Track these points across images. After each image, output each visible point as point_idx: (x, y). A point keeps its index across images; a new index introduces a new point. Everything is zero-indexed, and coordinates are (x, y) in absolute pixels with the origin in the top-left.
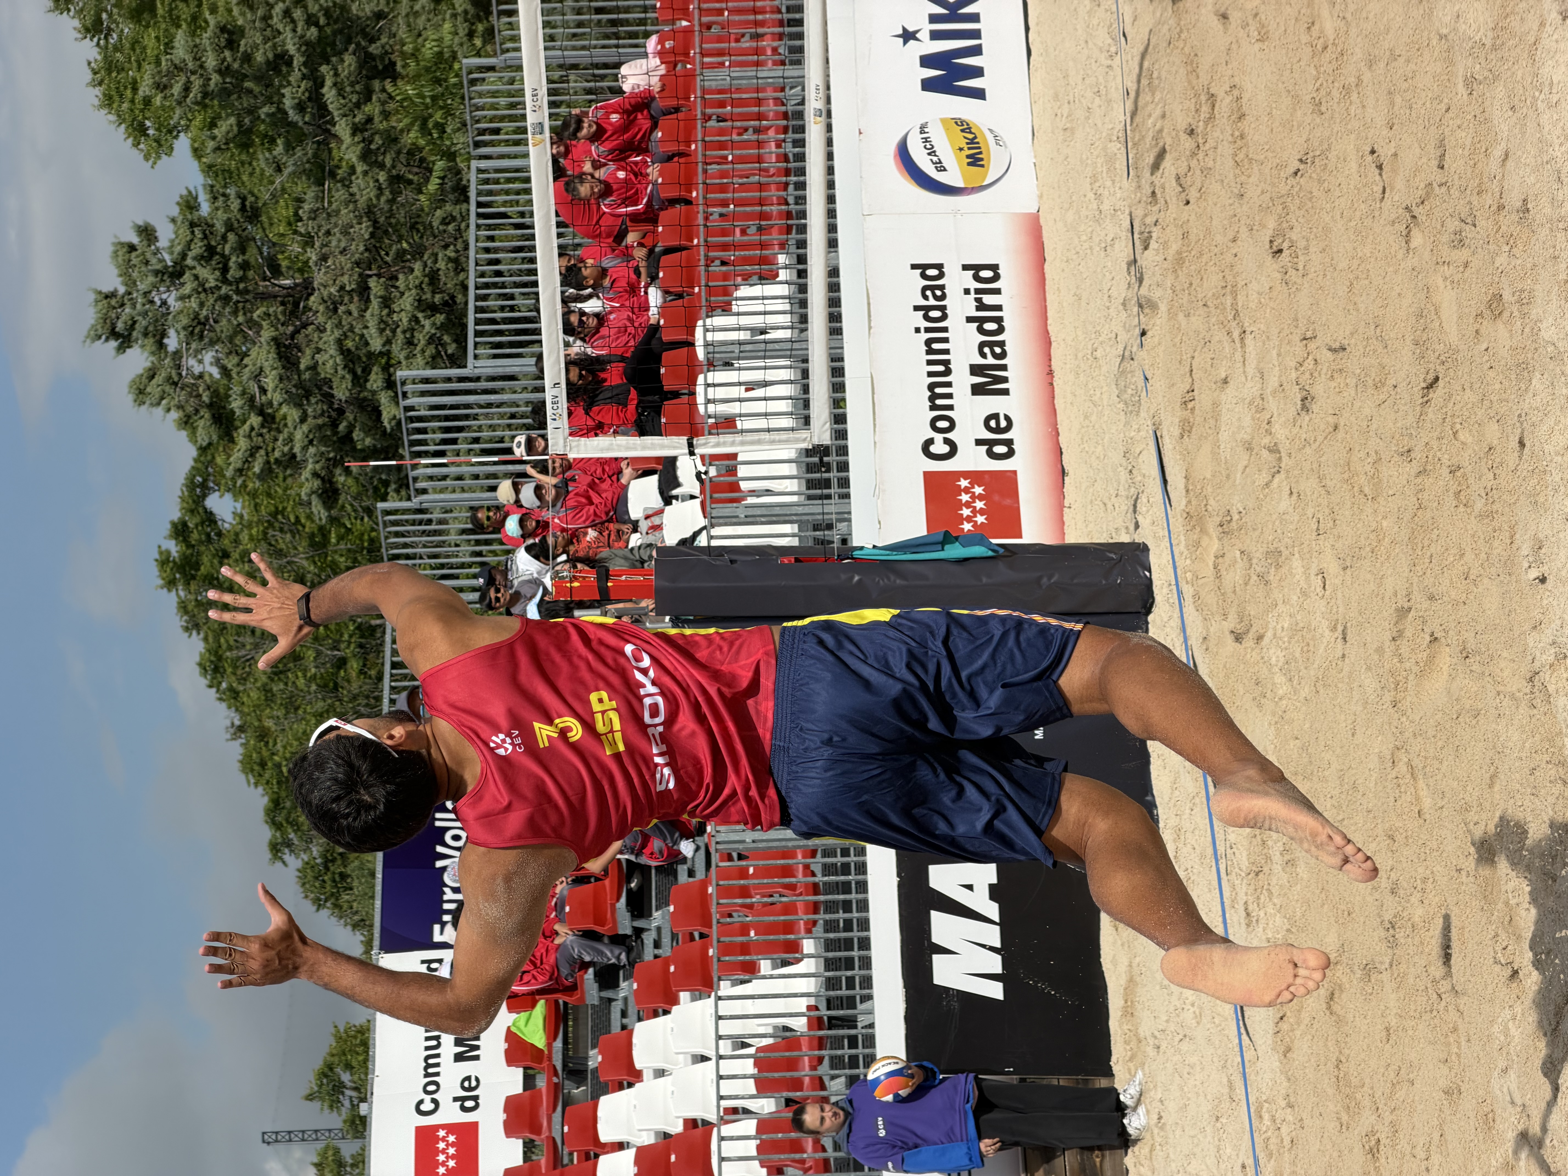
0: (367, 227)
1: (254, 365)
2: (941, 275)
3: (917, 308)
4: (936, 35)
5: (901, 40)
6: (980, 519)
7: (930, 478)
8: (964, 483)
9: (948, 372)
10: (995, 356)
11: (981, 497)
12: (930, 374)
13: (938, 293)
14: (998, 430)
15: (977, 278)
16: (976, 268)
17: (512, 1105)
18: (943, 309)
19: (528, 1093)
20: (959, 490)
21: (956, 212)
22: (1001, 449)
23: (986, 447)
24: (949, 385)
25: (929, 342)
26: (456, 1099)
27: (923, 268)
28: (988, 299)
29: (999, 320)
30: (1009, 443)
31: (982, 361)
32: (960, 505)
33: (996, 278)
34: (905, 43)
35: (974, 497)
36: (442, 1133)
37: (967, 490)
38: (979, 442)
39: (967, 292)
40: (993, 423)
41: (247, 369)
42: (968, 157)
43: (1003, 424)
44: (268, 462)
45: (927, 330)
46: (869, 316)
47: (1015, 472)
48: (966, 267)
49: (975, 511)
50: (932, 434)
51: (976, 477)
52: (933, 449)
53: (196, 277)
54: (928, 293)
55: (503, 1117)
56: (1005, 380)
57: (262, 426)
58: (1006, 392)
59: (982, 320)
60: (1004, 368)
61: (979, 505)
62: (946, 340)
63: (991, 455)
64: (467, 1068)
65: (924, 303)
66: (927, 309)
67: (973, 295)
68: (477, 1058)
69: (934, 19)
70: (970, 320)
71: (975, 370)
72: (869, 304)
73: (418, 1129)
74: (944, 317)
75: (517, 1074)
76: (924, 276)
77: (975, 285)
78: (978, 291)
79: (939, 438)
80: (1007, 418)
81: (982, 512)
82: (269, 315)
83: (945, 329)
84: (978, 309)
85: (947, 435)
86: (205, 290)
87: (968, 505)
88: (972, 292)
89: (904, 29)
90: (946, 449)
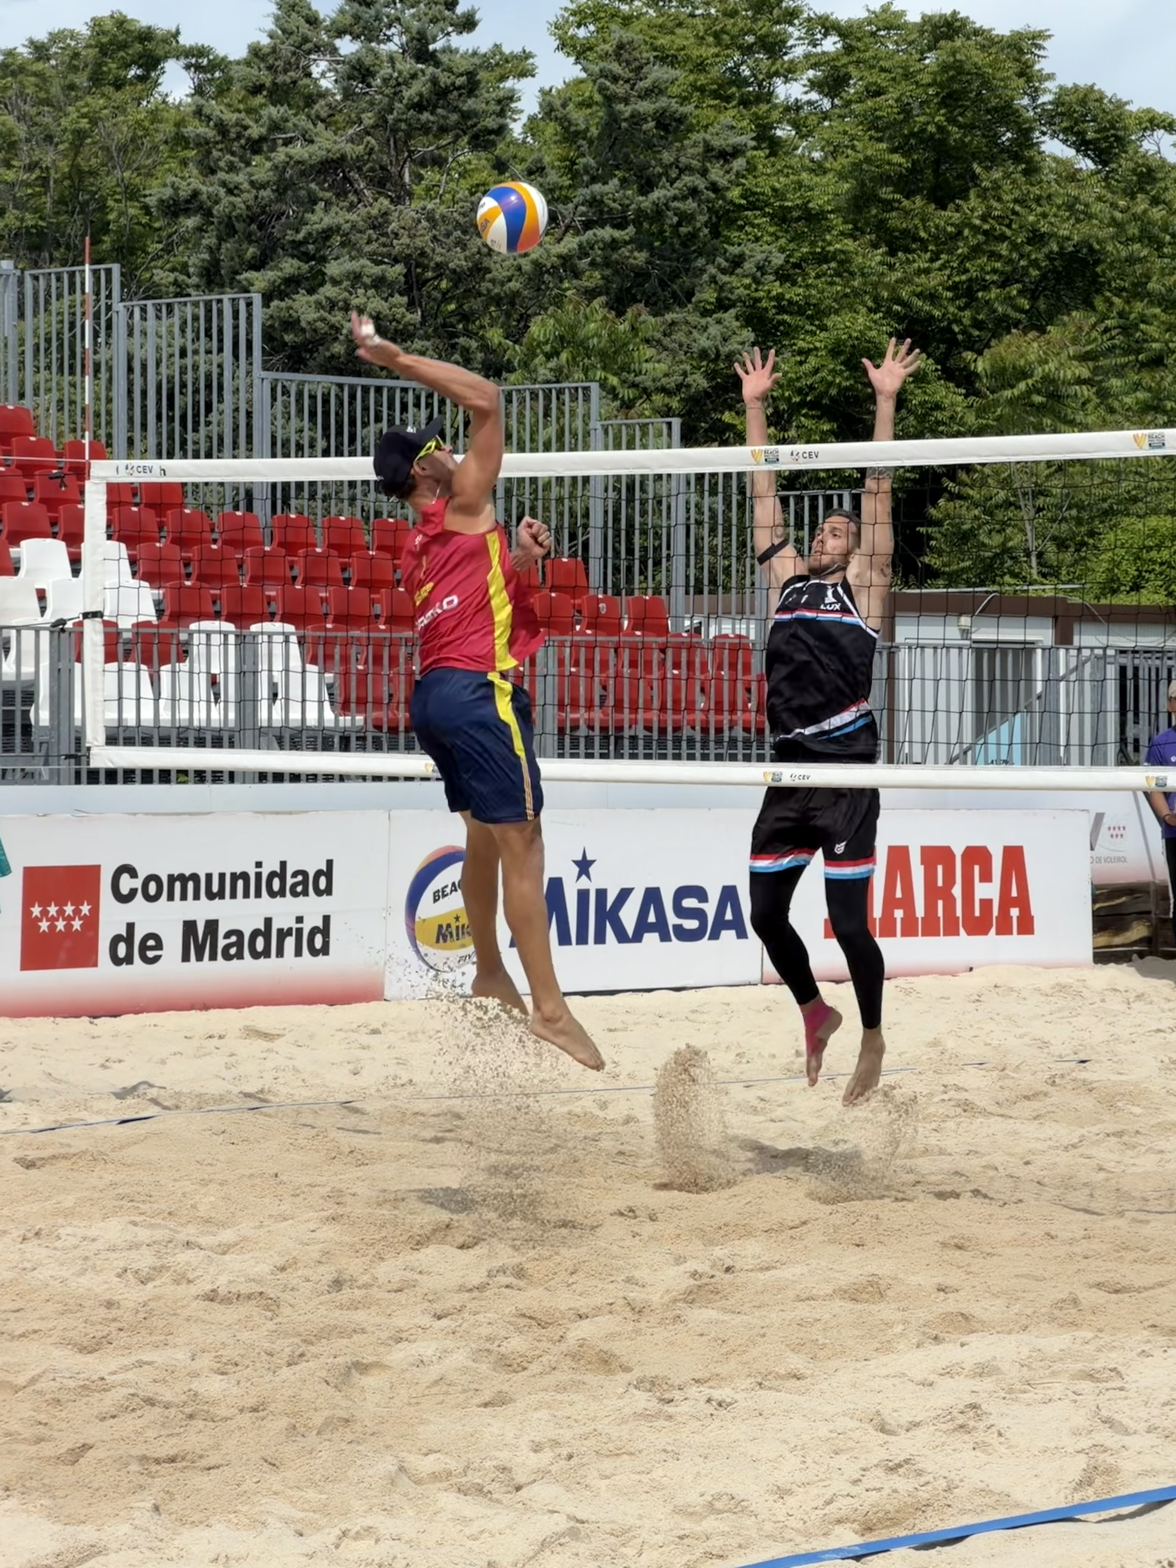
0: (461, 267)
1: (317, 134)
2: (319, 893)
3: (283, 864)
4: (583, 895)
5: (579, 858)
6: (44, 926)
7: (94, 871)
8: (85, 909)
9: (211, 896)
10: (227, 948)
11: (69, 926)
12: (209, 877)
13: (299, 889)
14: (143, 948)
15: (314, 931)
16: (325, 930)
18: (282, 893)
20: (77, 903)
21: (388, 910)
22: (122, 950)
23: (124, 934)
24: (197, 897)
25: (245, 876)
27: (328, 872)
28: (290, 943)
29: (266, 953)
30: (129, 960)
31: (221, 932)
32: (61, 904)
33: (314, 952)
34: (576, 862)
35: (69, 919)
37: (77, 912)
38: (131, 927)
39: (300, 920)
40: (151, 943)
41: (311, 126)
42: (449, 926)
43: (150, 954)
44: (207, 143)
45: (258, 876)
46: (277, 813)
47: (95, 965)
48: (326, 919)
49: (53, 919)
50: (142, 876)
51: (92, 922)
52: (125, 877)
53: (414, 76)
54: (300, 878)
56: (200, 958)
57: (249, 139)
58: (186, 958)
59: (267, 934)
60: (213, 957)
61: (61, 925)
62: (246, 895)
63: (116, 940)
65: (289, 872)
66: (282, 875)
67: (295, 926)
69: (601, 894)
70: (268, 922)
71: (212, 926)
72: (290, 813)
74: (272, 894)
76: (319, 873)
77: (306, 928)
78: (300, 931)
79: (137, 883)
80: (157, 959)
81: (52, 927)
82: (370, 154)
83: (258, 895)
84: (280, 931)
85: (139, 894)
86: (399, 84)
87: (61, 912)
88: (299, 925)
89: (593, 862)
90: (124, 890)
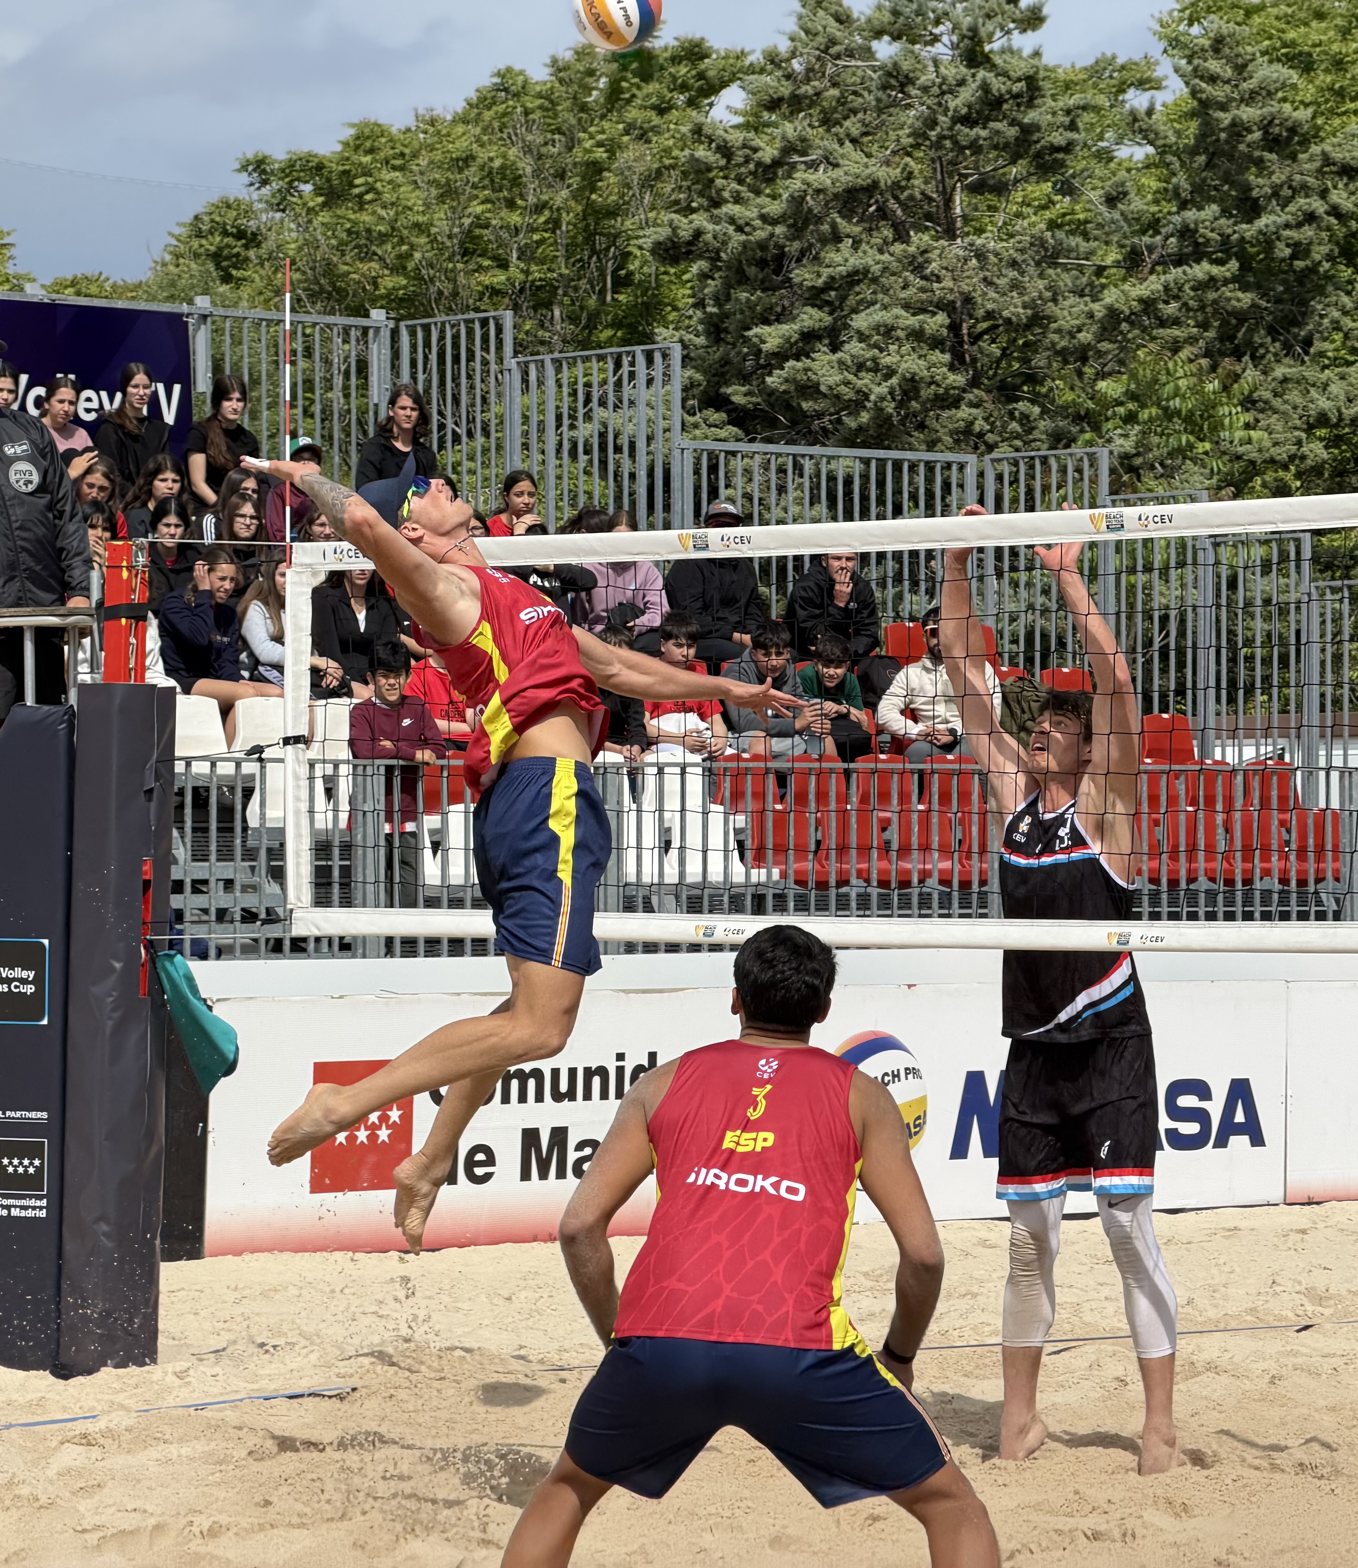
3: (652, 1056)
6: (341, 1136)
8: (395, 1115)
9: (558, 1097)
10: (579, 1163)
11: (373, 1137)
12: (555, 1074)
14: (470, 1164)
25: (602, 1071)
31: (572, 1144)
35: (373, 1127)
37: (384, 1119)
40: (480, 1157)
43: (479, 1171)
45: (620, 1071)
46: (644, 992)
51: (403, 1132)
56: (543, 1175)
58: (525, 1175)
60: (561, 1174)
61: (362, 1135)
62: (604, 1095)
71: (559, 1135)
72: (661, 992)
80: (487, 1177)
81: (351, 1138)
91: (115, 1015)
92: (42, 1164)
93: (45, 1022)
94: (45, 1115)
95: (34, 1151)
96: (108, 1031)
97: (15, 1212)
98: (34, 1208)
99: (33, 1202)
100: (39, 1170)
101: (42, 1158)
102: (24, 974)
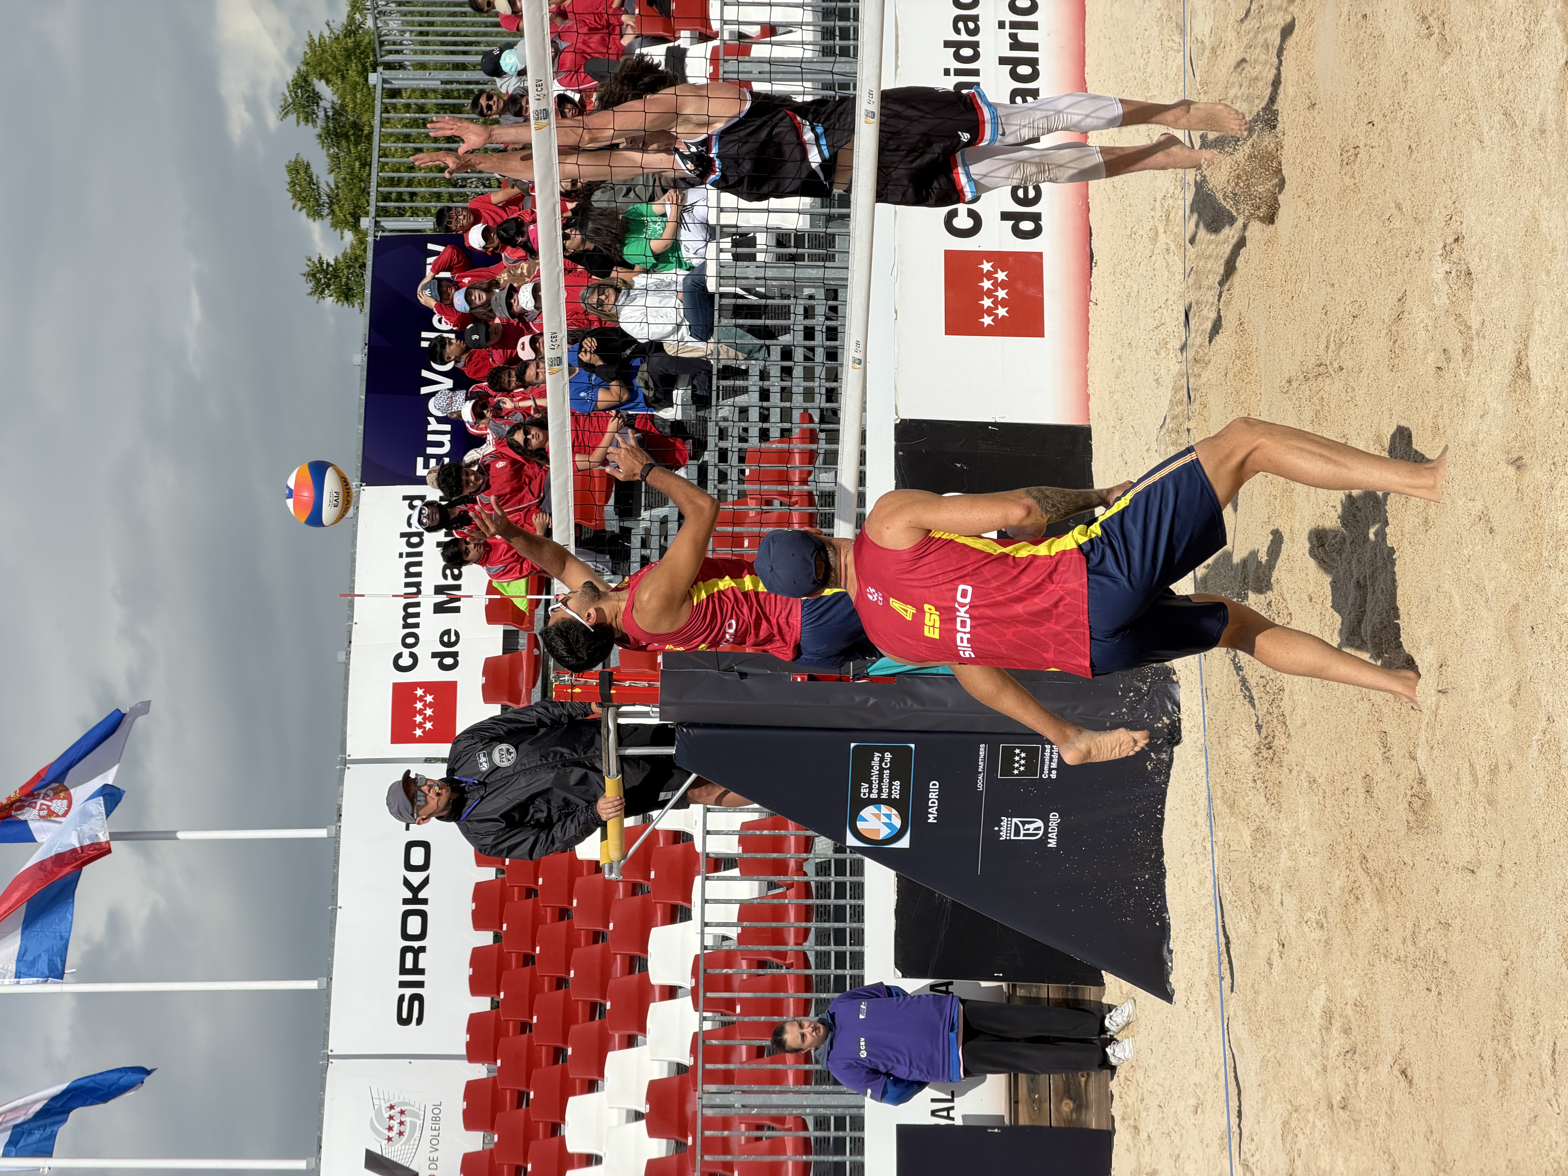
3: (947, 44)
6: (1002, 312)
7: (950, 255)
11: (1003, 285)
13: (971, 25)
14: (1026, 202)
17: (491, 667)
18: (974, 45)
19: (508, 656)
20: (981, 275)
22: (1027, 226)
23: (1012, 223)
26: (434, 655)
28: (1024, 36)
29: (1033, 63)
30: (1036, 218)
32: (981, 293)
33: (1034, 8)
35: (996, 284)
36: (419, 692)
37: (989, 275)
38: (1005, 216)
39: (1002, 25)
45: (958, 72)
46: (897, 52)
47: (1040, 255)
49: (996, 302)
51: (1000, 259)
52: (956, 223)
54: (961, 25)
55: (481, 680)
59: (1015, 62)
61: (1001, 294)
63: (1017, 232)
64: (447, 621)
65: (955, 37)
66: (958, 45)
67: (1008, 30)
68: (457, 610)
70: (1003, 61)
73: (395, 685)
74: (976, 56)
75: (498, 631)
77: (1010, 17)
78: (1014, 25)
81: (1003, 303)
83: (976, 72)
84: (1013, 47)
87: (990, 294)
88: (1007, 25)
90: (969, 223)
91: (909, 703)
92: (1018, 748)
93: (913, 746)
94: (982, 746)
95: (1009, 755)
96: (921, 708)
97: (1054, 765)
98: (1051, 753)
99: (1047, 754)
100: (1023, 750)
101: (1015, 748)
102: (877, 759)
